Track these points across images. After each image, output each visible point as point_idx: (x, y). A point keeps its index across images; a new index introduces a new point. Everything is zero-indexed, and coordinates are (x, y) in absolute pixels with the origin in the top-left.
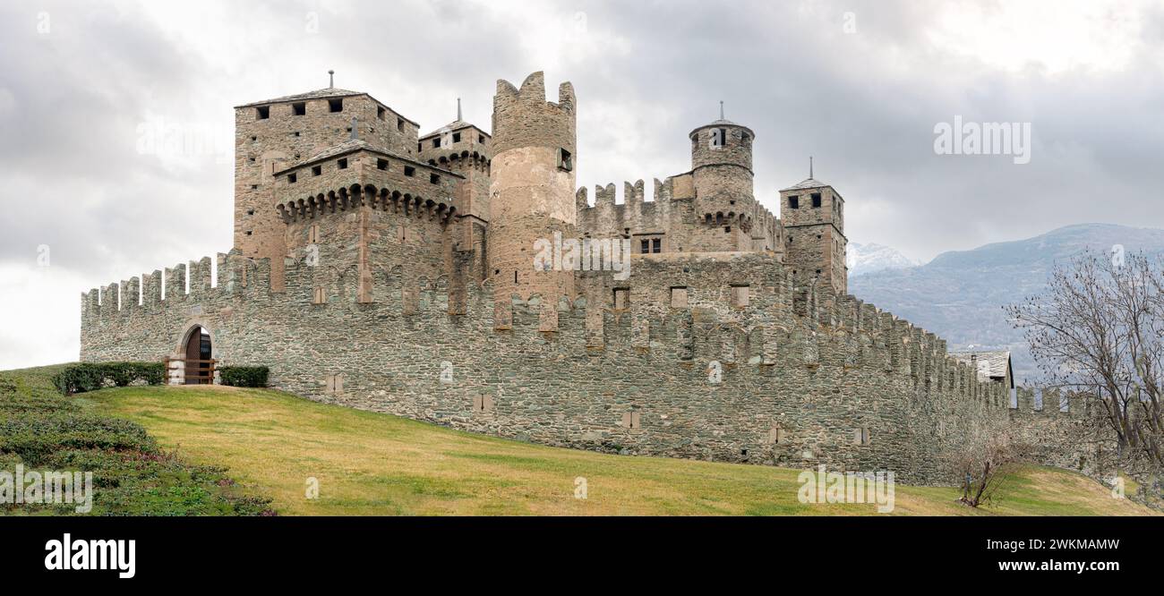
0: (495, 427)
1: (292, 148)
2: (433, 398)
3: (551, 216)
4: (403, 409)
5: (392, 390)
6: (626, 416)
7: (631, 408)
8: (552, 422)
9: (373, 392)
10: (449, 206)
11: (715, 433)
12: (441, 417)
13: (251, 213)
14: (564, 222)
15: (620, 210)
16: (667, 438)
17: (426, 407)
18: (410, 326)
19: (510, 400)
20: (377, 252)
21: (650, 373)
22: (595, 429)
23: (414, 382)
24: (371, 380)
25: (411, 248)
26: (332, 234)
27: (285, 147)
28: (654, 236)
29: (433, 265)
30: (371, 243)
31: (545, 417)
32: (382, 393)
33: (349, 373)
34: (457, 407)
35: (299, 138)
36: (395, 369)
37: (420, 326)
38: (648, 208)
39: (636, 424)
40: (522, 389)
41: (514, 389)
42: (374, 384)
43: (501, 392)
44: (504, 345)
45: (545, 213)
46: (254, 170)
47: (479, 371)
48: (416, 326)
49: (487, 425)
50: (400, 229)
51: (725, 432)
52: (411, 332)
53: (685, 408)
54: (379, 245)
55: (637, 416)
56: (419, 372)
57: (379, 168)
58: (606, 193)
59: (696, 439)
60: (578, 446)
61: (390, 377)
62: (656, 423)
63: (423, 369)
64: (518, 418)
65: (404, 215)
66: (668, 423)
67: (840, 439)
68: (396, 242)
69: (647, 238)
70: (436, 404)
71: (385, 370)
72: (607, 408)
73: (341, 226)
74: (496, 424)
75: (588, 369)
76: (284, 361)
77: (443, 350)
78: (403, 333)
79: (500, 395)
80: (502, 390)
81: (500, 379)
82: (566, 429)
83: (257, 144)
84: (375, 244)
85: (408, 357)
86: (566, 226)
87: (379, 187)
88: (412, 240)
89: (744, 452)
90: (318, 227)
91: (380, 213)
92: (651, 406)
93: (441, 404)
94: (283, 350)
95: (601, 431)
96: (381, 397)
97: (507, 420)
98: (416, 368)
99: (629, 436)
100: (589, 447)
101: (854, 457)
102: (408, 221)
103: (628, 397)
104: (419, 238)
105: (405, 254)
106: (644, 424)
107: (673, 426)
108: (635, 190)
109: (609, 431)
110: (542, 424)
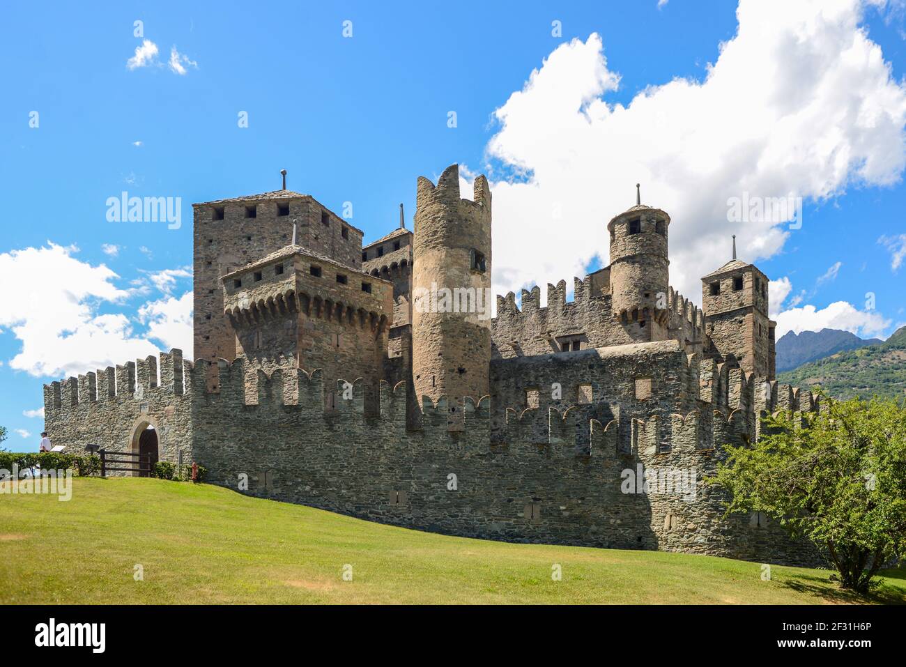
0: (409, 519)
1: (245, 252)
2: (352, 494)
3: (466, 320)
4: (326, 503)
5: (317, 486)
6: (528, 509)
7: (532, 501)
8: (460, 514)
9: (299, 488)
10: (380, 314)
11: (612, 521)
12: (360, 510)
13: (208, 318)
14: (478, 326)
15: (543, 313)
16: (565, 527)
17: (347, 501)
18: (331, 428)
19: (423, 495)
20: (312, 359)
21: (550, 467)
22: (499, 520)
23: (335, 478)
24: (297, 477)
25: (344, 355)
26: (272, 339)
27: (238, 251)
28: (574, 338)
29: (366, 372)
30: (307, 349)
31: (454, 510)
32: (308, 488)
33: (278, 470)
34: (374, 501)
35: (251, 242)
36: (318, 467)
37: (339, 427)
38: (569, 309)
39: (537, 515)
40: (433, 485)
41: (426, 486)
42: (300, 480)
43: (414, 487)
44: (416, 444)
45: (459, 317)
46: (210, 273)
47: (393, 469)
48: (336, 427)
49: (401, 518)
50: (334, 336)
51: (622, 520)
52: (331, 433)
53: (583, 499)
54: (314, 352)
55: (537, 508)
56: (340, 470)
57: (312, 274)
58: (531, 296)
59: (594, 528)
60: (483, 535)
61: (313, 473)
62: (555, 514)
63: (343, 466)
64: (430, 511)
65: (337, 323)
66: (566, 514)
67: (735, 522)
68: (331, 349)
69: (568, 340)
70: (355, 498)
71: (310, 468)
72: (510, 501)
73: (280, 332)
74: (410, 517)
75: (492, 465)
76: (221, 457)
77: (360, 449)
78: (324, 434)
79: (414, 491)
80: (415, 486)
81: (413, 475)
82: (473, 520)
83: (214, 247)
84: (310, 351)
85: (329, 456)
86: (480, 330)
87: (312, 293)
88: (345, 348)
89: (640, 539)
90: (261, 333)
91: (314, 319)
92: (550, 499)
93: (359, 498)
94: (219, 447)
95: (505, 522)
96: (306, 492)
97: (420, 513)
98: (336, 466)
99: (531, 526)
100: (493, 536)
101: (749, 540)
102: (341, 328)
103: (529, 490)
104: (352, 345)
105: (339, 361)
106: (544, 514)
107: (570, 516)
108: (557, 291)
109: (512, 521)
110: (450, 516)
